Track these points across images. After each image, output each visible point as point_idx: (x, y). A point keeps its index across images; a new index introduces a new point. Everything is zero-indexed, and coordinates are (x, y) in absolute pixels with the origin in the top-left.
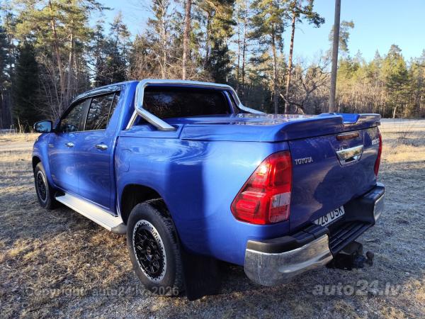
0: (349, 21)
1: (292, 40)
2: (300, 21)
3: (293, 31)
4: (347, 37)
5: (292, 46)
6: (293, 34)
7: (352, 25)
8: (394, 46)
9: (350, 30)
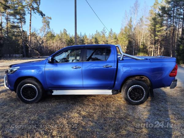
0: (49, 17)
1: (30, 20)
2: (35, 13)
3: (31, 16)
4: (49, 23)
5: (30, 23)
6: (31, 18)
7: (50, 19)
8: (64, 29)
9: (50, 20)
